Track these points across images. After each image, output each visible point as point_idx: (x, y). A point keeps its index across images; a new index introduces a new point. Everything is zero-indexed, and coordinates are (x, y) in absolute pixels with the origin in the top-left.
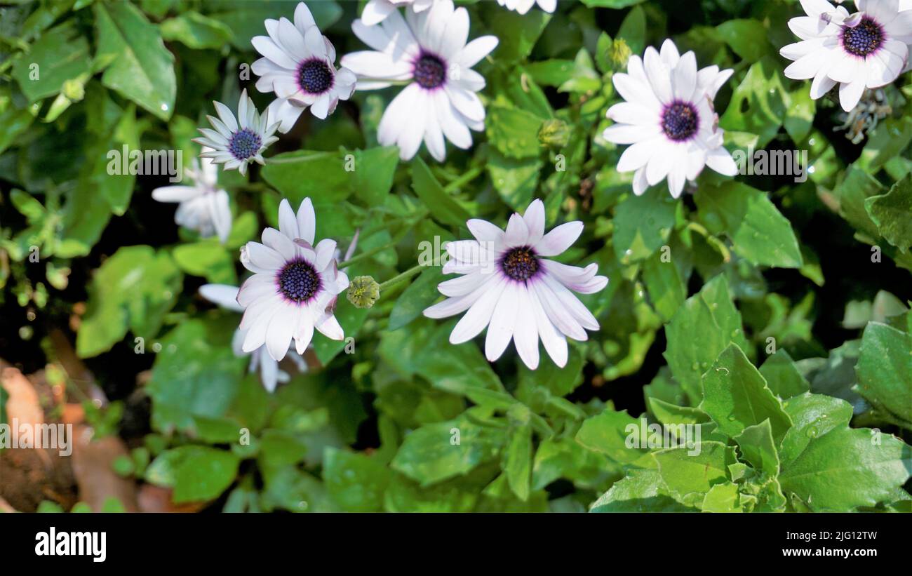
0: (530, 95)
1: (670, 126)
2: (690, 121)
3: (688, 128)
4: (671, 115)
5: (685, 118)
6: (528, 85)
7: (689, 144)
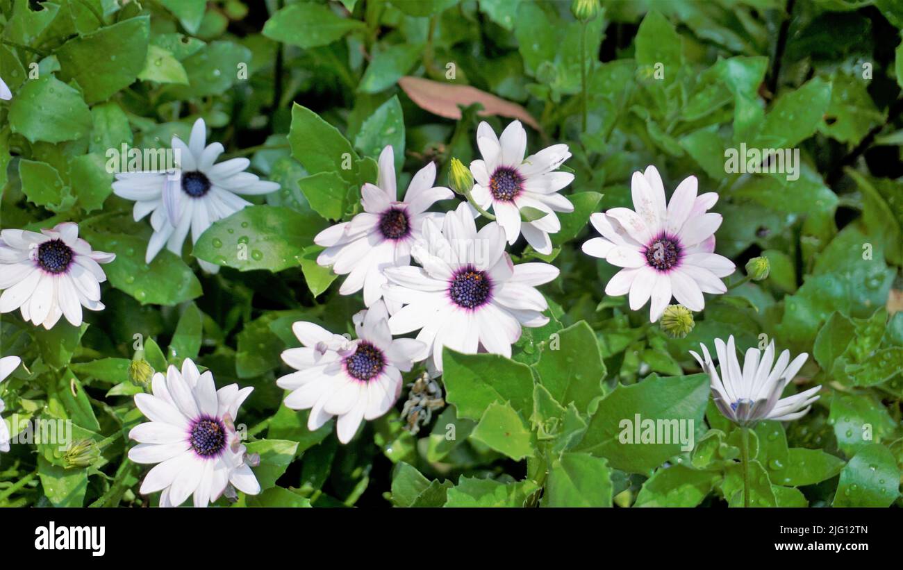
0: (77, 399)
1: (198, 442)
2: (218, 437)
3: (216, 444)
4: (198, 430)
5: (212, 434)
6: (76, 391)
7: (218, 459)
